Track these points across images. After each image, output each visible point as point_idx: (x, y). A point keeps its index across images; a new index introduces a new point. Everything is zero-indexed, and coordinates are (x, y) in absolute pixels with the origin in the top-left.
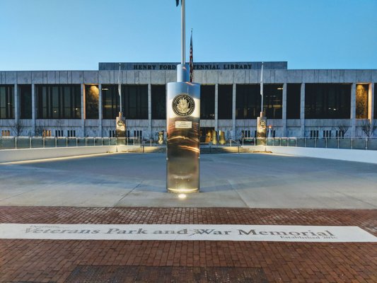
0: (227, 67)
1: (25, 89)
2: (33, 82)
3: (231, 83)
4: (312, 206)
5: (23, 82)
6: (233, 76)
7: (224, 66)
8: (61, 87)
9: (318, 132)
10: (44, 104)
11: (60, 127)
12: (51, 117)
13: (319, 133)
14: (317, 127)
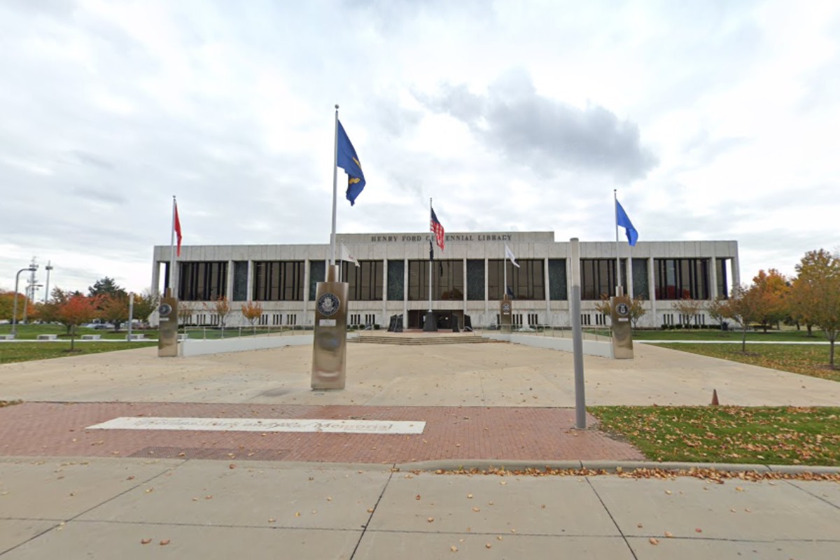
0: (481, 237)
1: (240, 266)
2: (250, 258)
3: (482, 257)
4: (403, 402)
5: (238, 259)
6: (485, 250)
7: (479, 236)
8: (282, 263)
9: (589, 316)
10: (262, 284)
11: (279, 310)
12: (268, 298)
13: (591, 317)
14: (588, 310)
